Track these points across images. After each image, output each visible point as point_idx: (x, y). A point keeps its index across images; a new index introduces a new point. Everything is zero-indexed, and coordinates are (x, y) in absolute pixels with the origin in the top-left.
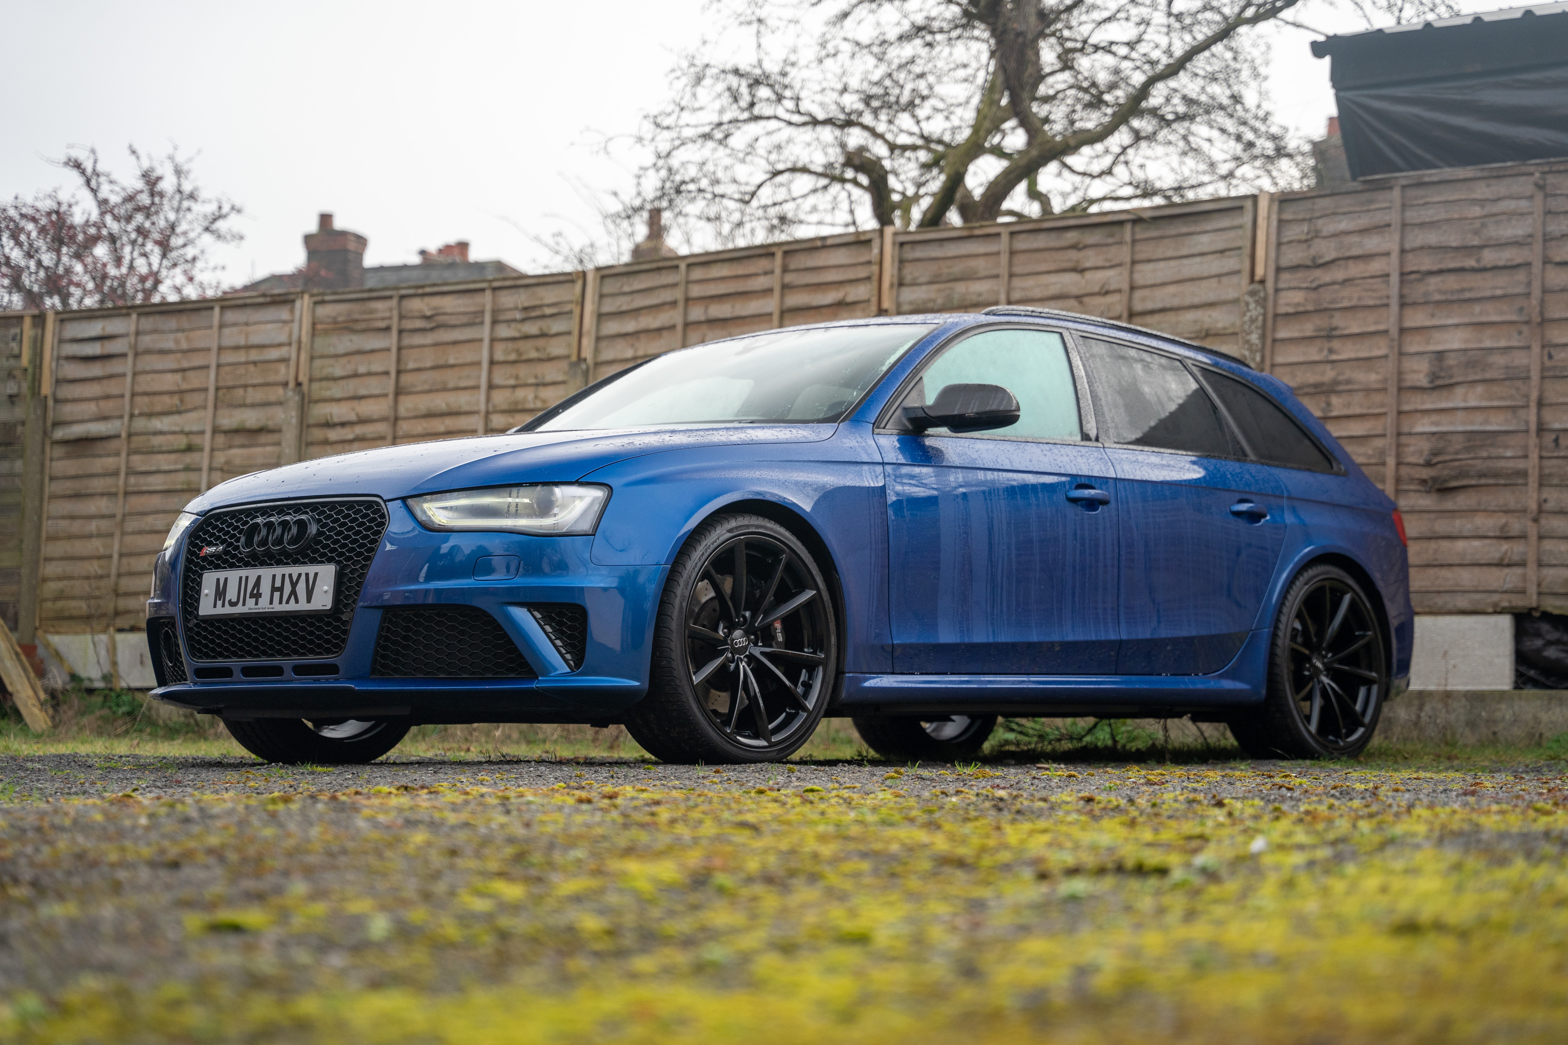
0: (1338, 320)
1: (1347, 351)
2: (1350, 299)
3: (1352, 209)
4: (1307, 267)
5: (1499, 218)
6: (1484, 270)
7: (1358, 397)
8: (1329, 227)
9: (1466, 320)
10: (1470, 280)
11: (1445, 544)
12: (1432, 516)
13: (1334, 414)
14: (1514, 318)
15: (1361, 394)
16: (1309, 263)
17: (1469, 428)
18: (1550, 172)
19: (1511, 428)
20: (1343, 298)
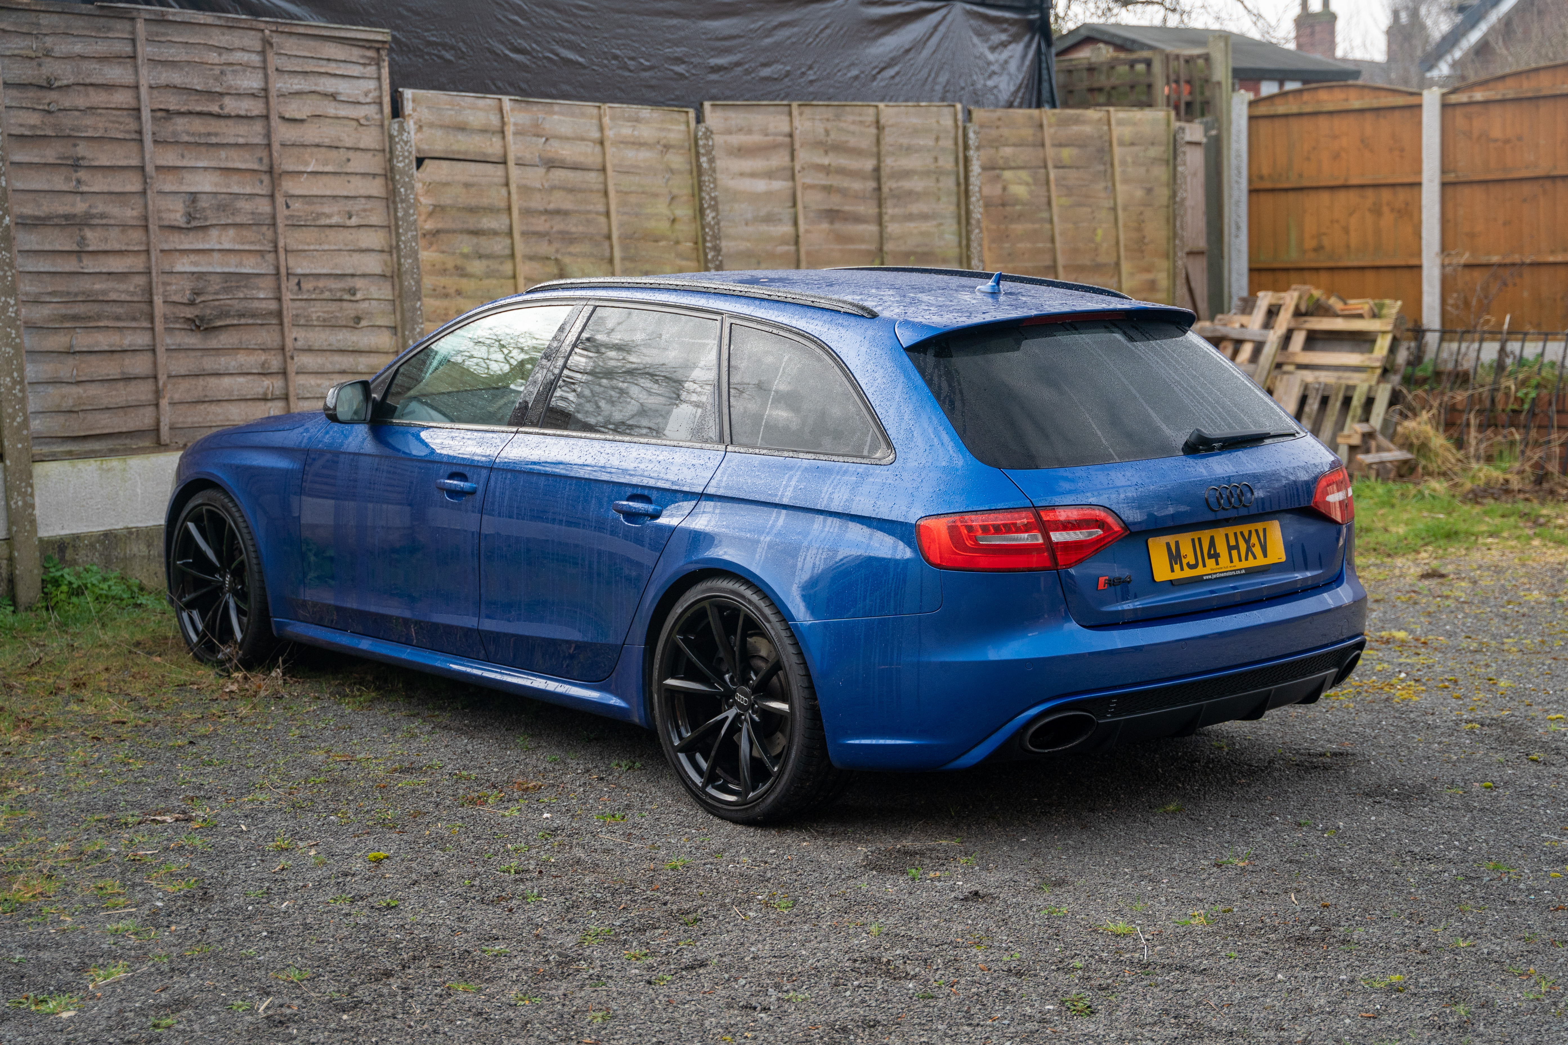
0: (82, 150)
1: (99, 183)
2: (95, 129)
3: (87, 33)
4: (41, 87)
5: (235, 68)
6: (229, 117)
7: (114, 233)
8: (63, 47)
9: (213, 164)
10: (214, 126)
11: (213, 381)
12: (199, 353)
13: (90, 249)
14: (256, 167)
15: (117, 229)
16: (45, 84)
17: (227, 270)
18: (276, 31)
19: (263, 272)
20: (87, 127)
